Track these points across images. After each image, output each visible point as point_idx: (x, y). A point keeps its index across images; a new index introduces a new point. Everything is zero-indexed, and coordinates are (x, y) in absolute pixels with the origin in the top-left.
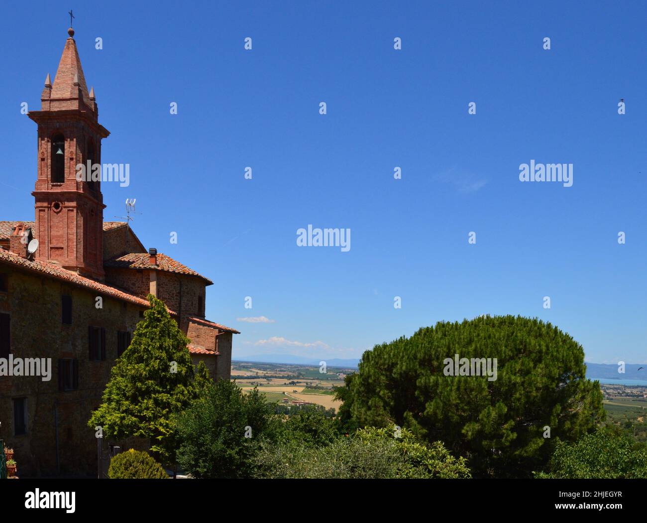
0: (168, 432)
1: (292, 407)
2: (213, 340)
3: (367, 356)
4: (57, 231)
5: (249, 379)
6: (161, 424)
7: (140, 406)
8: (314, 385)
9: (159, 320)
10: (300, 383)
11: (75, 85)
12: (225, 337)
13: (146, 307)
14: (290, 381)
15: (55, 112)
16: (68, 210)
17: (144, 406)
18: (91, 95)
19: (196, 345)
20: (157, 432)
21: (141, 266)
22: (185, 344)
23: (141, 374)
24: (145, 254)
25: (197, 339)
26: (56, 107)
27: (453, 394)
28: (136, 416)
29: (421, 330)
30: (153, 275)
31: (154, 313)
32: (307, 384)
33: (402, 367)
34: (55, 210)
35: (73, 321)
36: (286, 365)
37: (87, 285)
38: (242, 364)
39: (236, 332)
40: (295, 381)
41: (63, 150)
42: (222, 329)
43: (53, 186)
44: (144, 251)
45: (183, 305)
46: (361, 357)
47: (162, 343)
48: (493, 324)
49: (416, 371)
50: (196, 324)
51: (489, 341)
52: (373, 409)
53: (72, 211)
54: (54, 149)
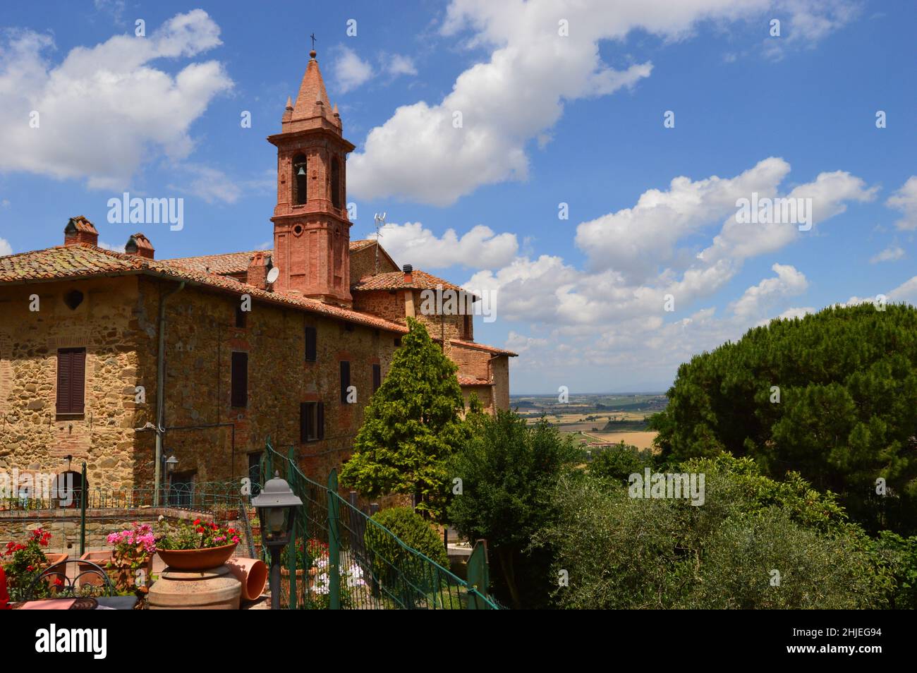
0: (436, 483)
1: (593, 451)
2: (485, 366)
3: (683, 371)
4: (298, 257)
5: (532, 417)
6: (427, 475)
7: (401, 453)
8: (619, 419)
9: (419, 345)
10: (600, 417)
11: (318, 103)
12: (500, 360)
13: (403, 333)
14: (587, 416)
15: (297, 133)
16: (311, 233)
17: (404, 452)
18: (335, 112)
19: (464, 375)
20: (421, 484)
21: (394, 286)
22: (452, 372)
23: (400, 412)
24: (399, 273)
25: (465, 368)
26: (297, 128)
27: (806, 409)
28: (395, 466)
29: (750, 332)
30: (409, 295)
31: (414, 337)
32: (610, 419)
33: (732, 379)
34: (296, 234)
35: (317, 356)
36: (580, 395)
37: (333, 312)
38: (523, 399)
39: (513, 355)
40: (594, 415)
41: (305, 170)
42: (496, 352)
43: (293, 208)
44: (396, 269)
47: (425, 372)
48: (846, 315)
49: (751, 384)
50: (463, 349)
51: (844, 337)
52: (700, 439)
53: (316, 232)
54: (296, 170)
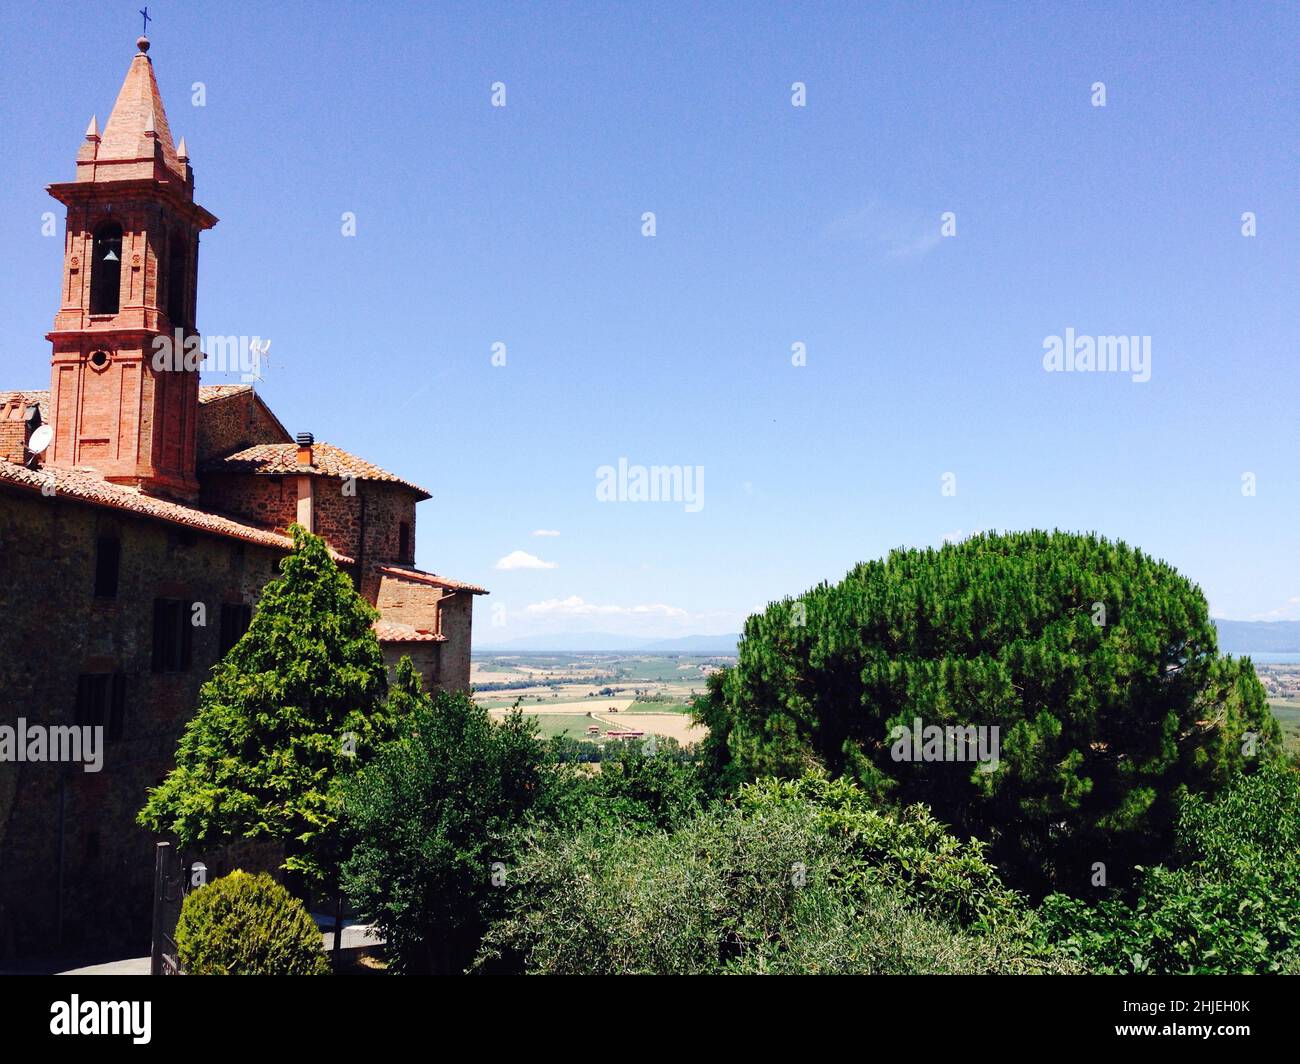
0: (324, 821)
1: (608, 745)
2: (433, 610)
3: (753, 628)
4: (97, 408)
5: (514, 688)
6: (309, 805)
7: (264, 767)
8: (652, 693)
9: (313, 577)
10: (623, 690)
11: (148, 134)
12: (457, 602)
13: (287, 552)
14: (603, 688)
15: (104, 183)
16: (124, 366)
17: (271, 765)
18: (181, 152)
19: (394, 623)
20: (298, 823)
21: (279, 469)
22: (368, 622)
23: (269, 694)
24: (289, 446)
25: (397, 611)
26: (106, 175)
27: (941, 697)
28: (251, 792)
29: (858, 569)
30: (304, 487)
31: (302, 563)
32: (638, 693)
33: (827, 644)
34: (96, 367)
35: (119, 588)
36: (592, 654)
37: (156, 512)
38: (499, 658)
39: (480, 592)
40: (613, 687)
41: (119, 253)
42: (451, 588)
43: (93, 320)
44: (286, 439)
45: (369, 543)
46: (742, 630)
47: (318, 624)
48: (1006, 549)
49: (856, 652)
50: (396, 580)
51: (1001, 584)
52: (775, 738)
53: (134, 366)
54: (99, 252)
